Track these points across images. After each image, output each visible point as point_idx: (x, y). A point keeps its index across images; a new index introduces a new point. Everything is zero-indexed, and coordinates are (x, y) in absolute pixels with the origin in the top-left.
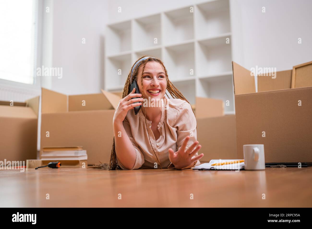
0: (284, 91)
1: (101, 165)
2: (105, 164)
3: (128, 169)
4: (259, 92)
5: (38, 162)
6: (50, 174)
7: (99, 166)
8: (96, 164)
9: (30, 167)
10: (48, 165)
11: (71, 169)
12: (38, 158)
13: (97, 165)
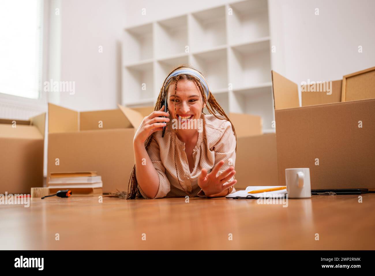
0: (332, 105)
1: (119, 194)
2: (123, 192)
3: (150, 198)
4: (303, 106)
5: (45, 190)
6: (59, 204)
7: (116, 194)
8: (113, 192)
9: (35, 196)
10: (56, 194)
11: (84, 198)
12: (44, 186)
13: (114, 194)
